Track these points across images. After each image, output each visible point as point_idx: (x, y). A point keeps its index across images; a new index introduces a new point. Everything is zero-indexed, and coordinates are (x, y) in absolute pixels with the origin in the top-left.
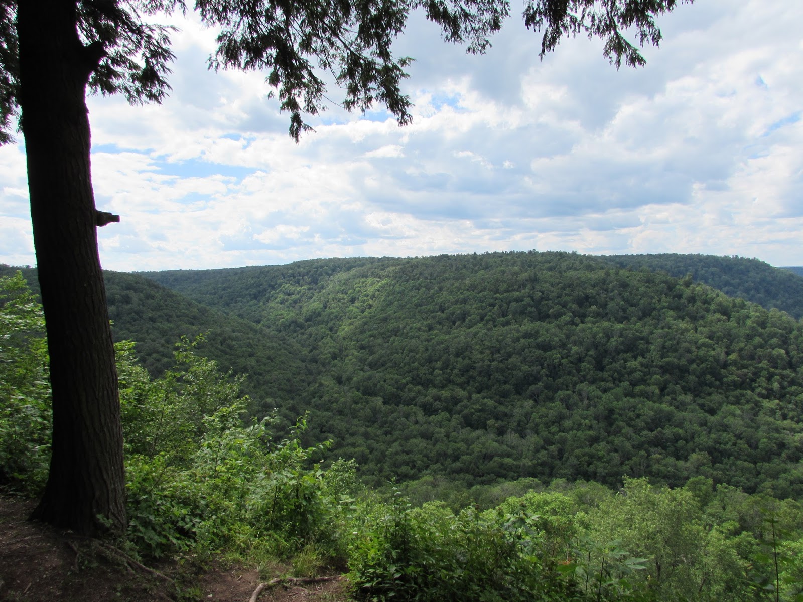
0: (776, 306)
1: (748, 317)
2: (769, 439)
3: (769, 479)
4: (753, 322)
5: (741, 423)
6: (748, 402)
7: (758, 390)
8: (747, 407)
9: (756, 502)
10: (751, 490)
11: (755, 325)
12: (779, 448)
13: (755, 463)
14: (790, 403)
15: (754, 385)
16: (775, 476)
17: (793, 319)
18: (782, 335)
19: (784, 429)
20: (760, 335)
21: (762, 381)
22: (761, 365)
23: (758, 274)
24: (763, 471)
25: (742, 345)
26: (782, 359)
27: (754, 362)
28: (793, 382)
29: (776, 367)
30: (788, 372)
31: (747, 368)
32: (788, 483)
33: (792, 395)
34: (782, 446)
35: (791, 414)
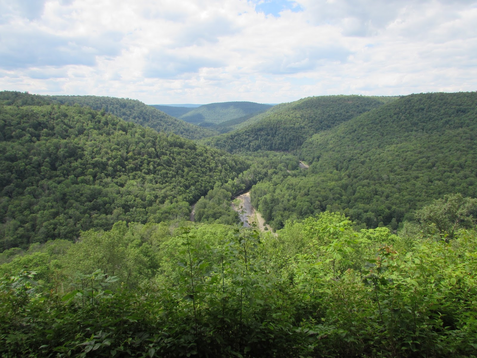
0: (149, 126)
1: (136, 132)
2: (150, 194)
3: (152, 215)
4: (139, 135)
5: (137, 189)
6: (139, 177)
7: (143, 171)
8: (139, 180)
9: (147, 227)
10: (144, 222)
11: (139, 136)
12: (155, 198)
13: (145, 208)
14: (158, 175)
15: (141, 168)
16: (154, 212)
17: (157, 132)
18: (153, 141)
19: (157, 188)
20: (143, 142)
21: (145, 165)
22: (144, 157)
23: (139, 108)
24: (149, 211)
25: (134, 147)
26: (153, 153)
27: (141, 156)
28: (159, 165)
29: (151, 158)
30: (156, 159)
31: (137, 160)
32: (161, 214)
33: (159, 171)
34: (156, 197)
35: (159, 180)
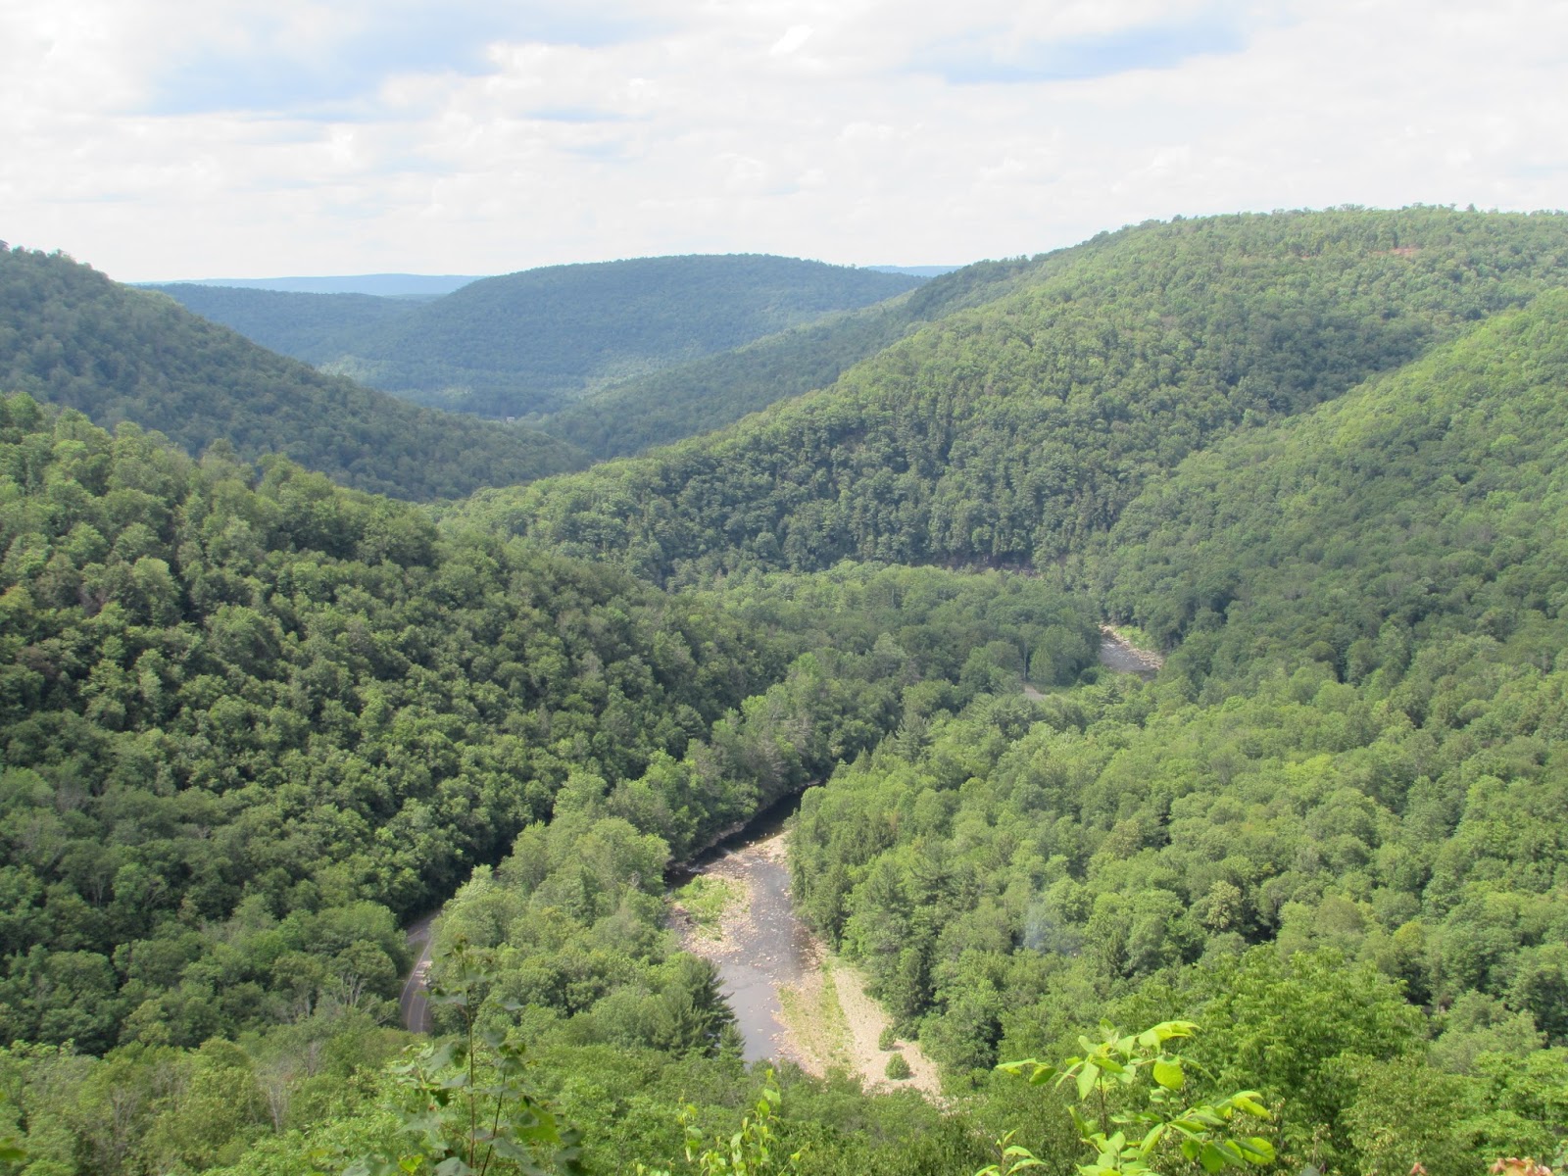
0: (131, 415)
1: (49, 457)
2: (144, 860)
3: (152, 991)
4: (67, 475)
5: (55, 823)
6: (68, 748)
7: (97, 705)
8: (69, 766)
9: (120, 1077)
10: (99, 1043)
11: (72, 482)
12: (173, 884)
13: (108, 949)
14: (192, 731)
15: (84, 688)
16: (168, 978)
17: (183, 457)
18: (156, 513)
19: (184, 819)
20: (92, 518)
21: (108, 671)
22: (98, 620)
23: (70, 306)
24: (133, 968)
25: (35, 555)
26: (162, 592)
27: (79, 610)
28: (197, 665)
29: (144, 621)
30: (179, 632)
31: (56, 634)
32: (209, 989)
33: (196, 706)
34: (181, 874)
35: (198, 768)
